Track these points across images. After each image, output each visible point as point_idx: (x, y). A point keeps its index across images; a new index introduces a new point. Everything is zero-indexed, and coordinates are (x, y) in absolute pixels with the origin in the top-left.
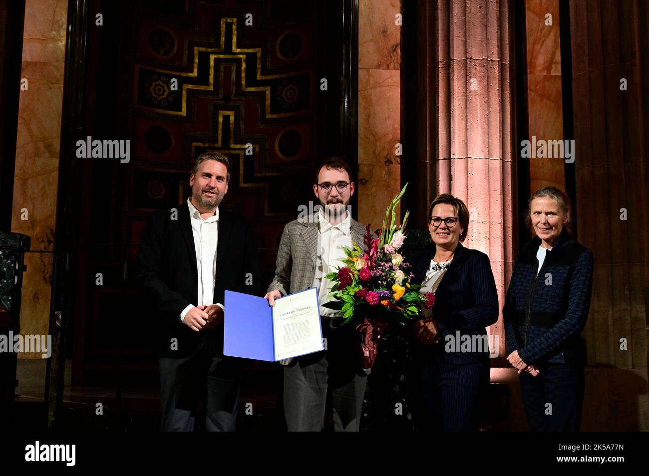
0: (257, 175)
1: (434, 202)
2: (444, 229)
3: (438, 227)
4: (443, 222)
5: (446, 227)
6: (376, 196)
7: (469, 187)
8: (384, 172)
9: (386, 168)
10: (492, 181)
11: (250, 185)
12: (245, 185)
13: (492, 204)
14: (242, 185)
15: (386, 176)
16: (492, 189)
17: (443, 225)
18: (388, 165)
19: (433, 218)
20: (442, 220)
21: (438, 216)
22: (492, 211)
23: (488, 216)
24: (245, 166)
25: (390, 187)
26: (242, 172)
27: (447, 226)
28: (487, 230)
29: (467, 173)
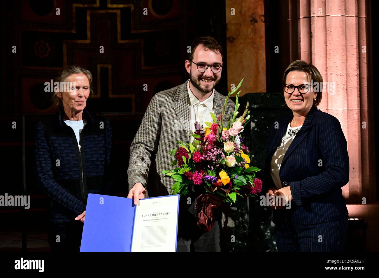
0: (133, 32)
1: (287, 69)
2: (297, 96)
3: (291, 94)
4: (296, 89)
5: (299, 94)
6: (243, 52)
7: (327, 43)
8: (250, 31)
9: (252, 27)
10: (348, 37)
11: (127, 41)
12: (123, 42)
13: (349, 58)
14: (120, 41)
15: (252, 34)
16: (349, 44)
17: (296, 92)
18: (254, 24)
19: (287, 85)
20: (295, 87)
21: (291, 83)
22: (349, 64)
23: (345, 69)
24: (122, 24)
25: (256, 44)
26: (119, 30)
27: (300, 92)
28: (344, 82)
29: (326, 30)
